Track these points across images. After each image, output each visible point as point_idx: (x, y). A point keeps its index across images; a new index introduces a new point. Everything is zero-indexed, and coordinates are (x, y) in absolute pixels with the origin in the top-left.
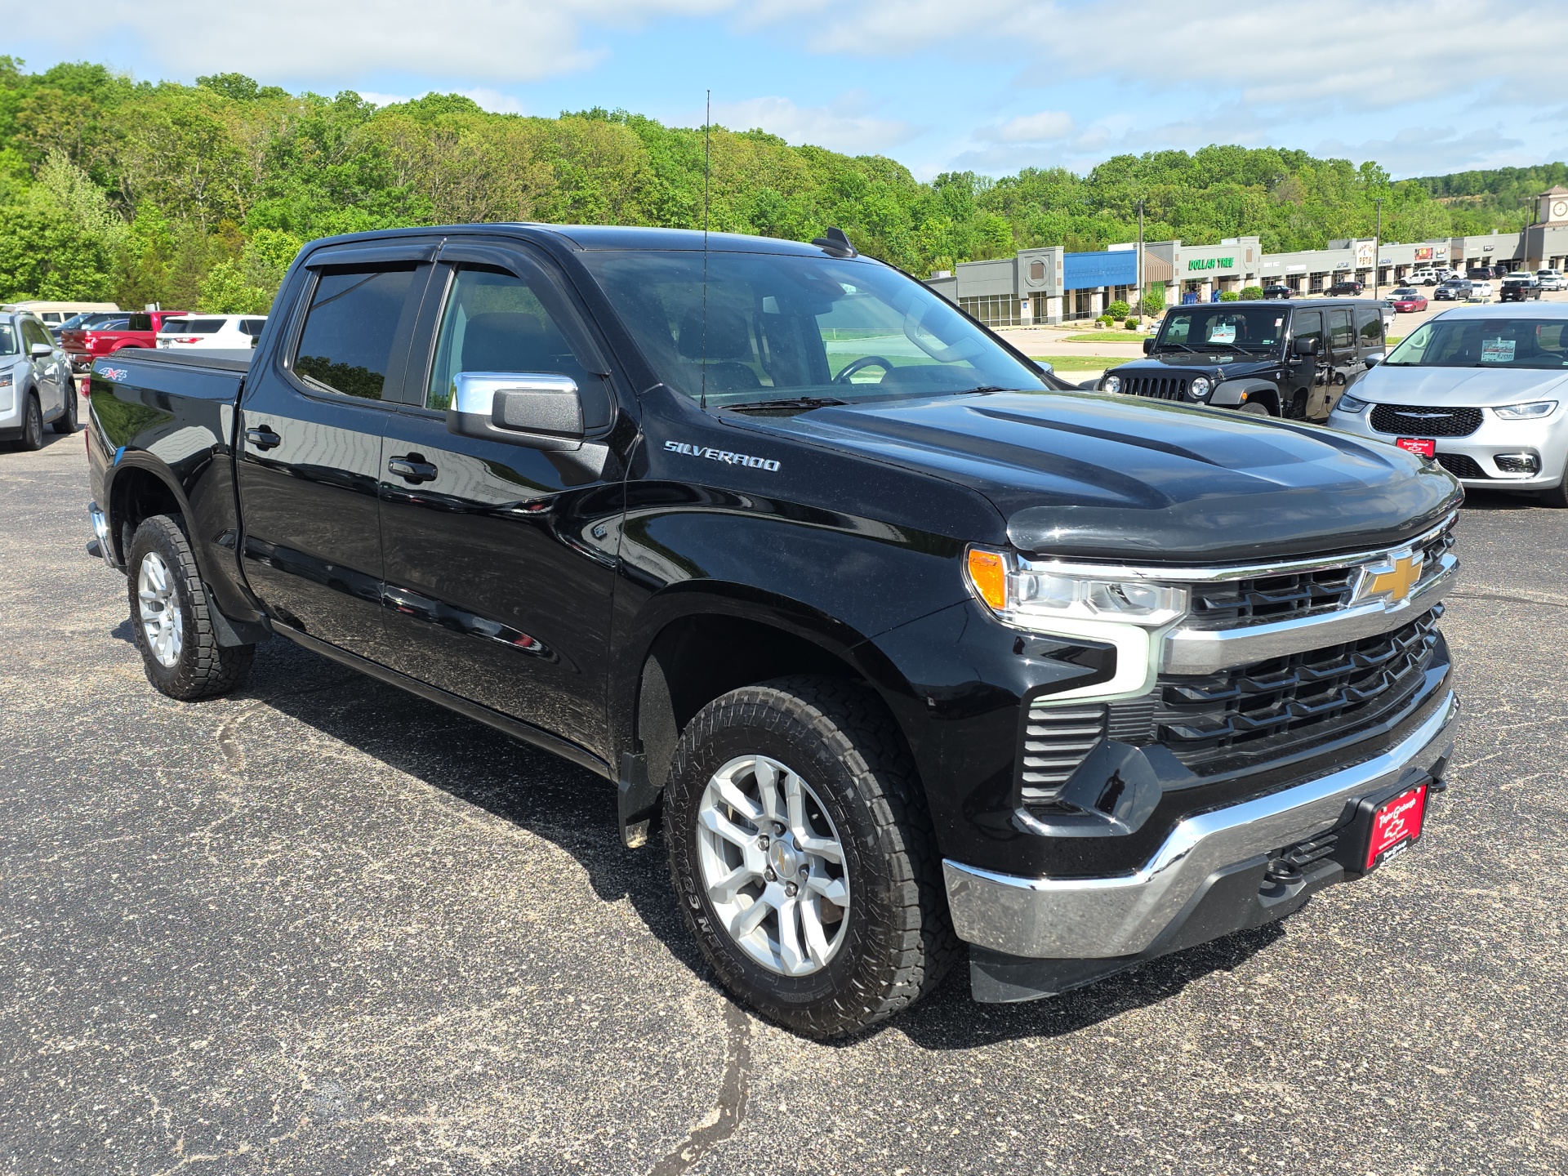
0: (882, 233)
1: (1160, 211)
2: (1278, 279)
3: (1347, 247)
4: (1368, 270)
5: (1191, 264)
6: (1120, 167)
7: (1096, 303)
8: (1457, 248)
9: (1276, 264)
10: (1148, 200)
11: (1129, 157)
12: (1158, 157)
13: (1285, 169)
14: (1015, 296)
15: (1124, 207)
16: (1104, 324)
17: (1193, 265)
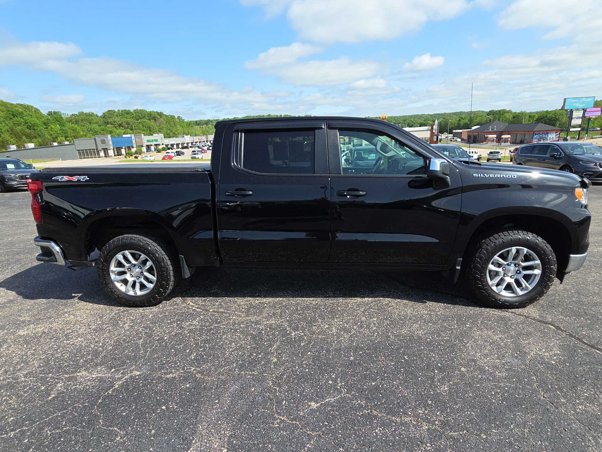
0: (34, 129)
1: (126, 126)
2: (168, 145)
3: (183, 137)
4: (189, 143)
5: (147, 141)
6: (111, 113)
7: (123, 151)
8: (207, 138)
9: (168, 141)
10: (122, 123)
11: (113, 110)
12: (122, 111)
13: (158, 117)
14: (97, 149)
15: (115, 125)
16: (128, 157)
17: (148, 141)
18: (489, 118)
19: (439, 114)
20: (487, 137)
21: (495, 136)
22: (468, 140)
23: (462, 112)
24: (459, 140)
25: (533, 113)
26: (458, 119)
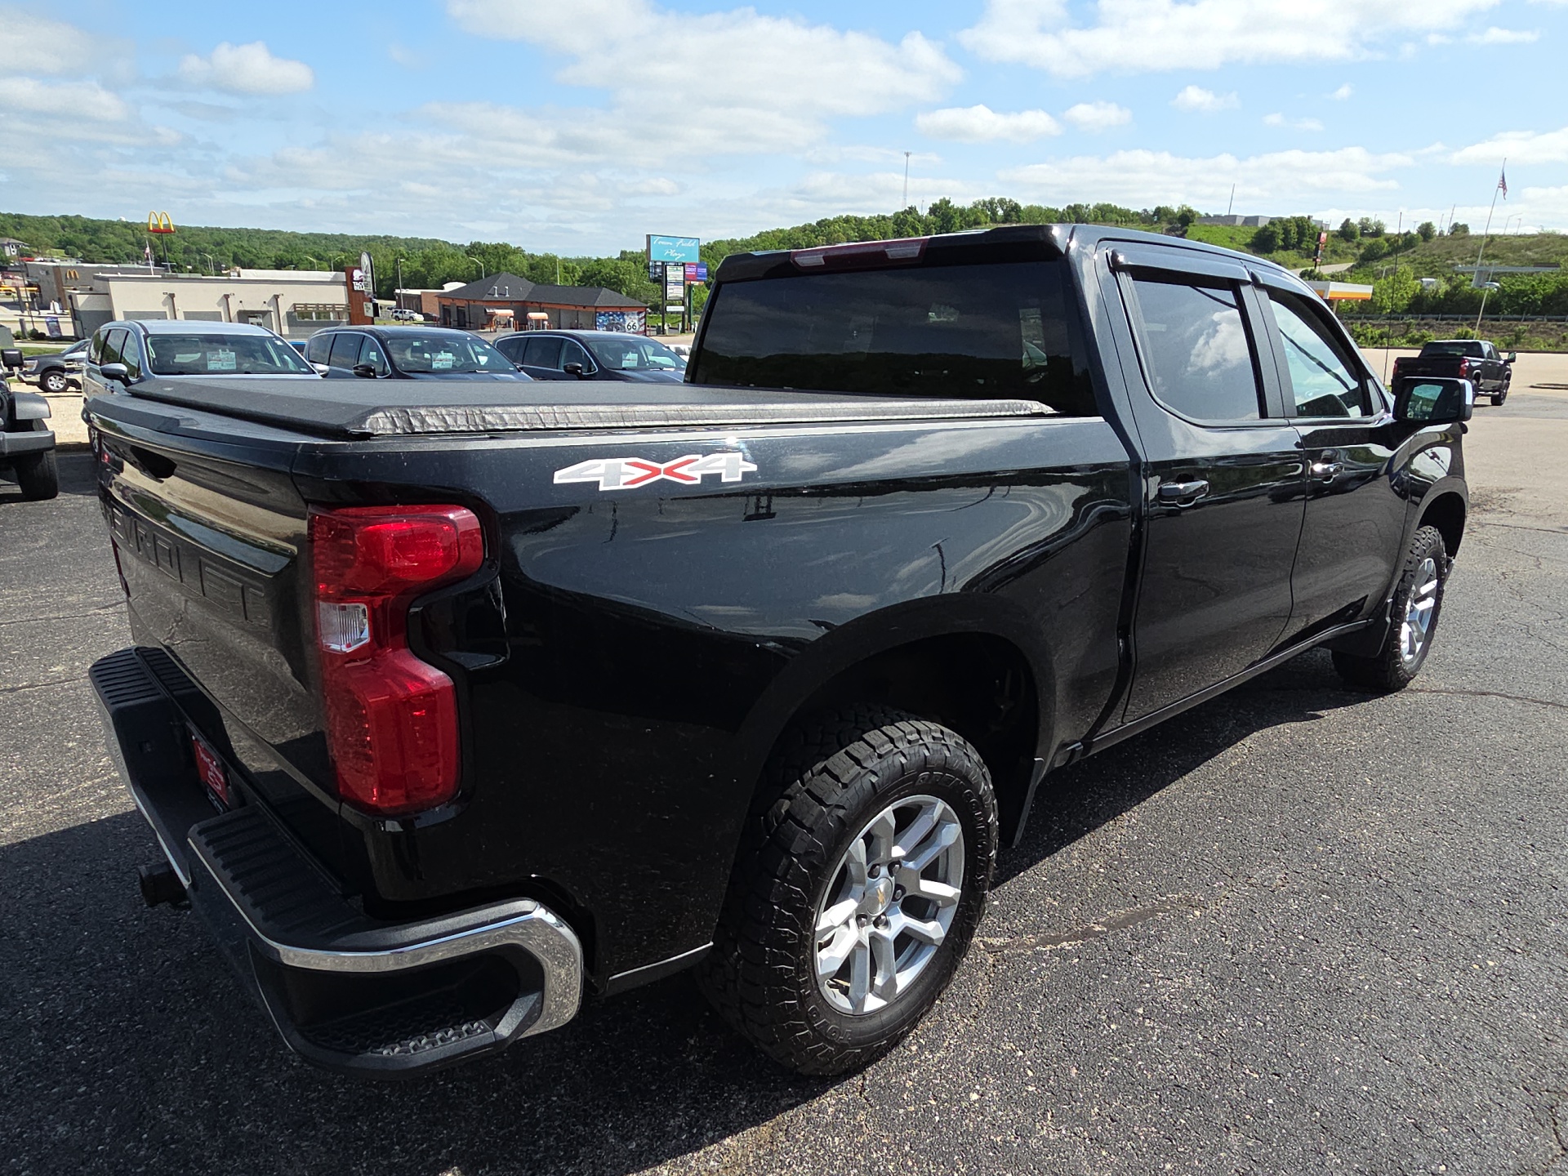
18: (474, 262)
19: (326, 237)
20: (492, 315)
21: (510, 312)
22: (445, 319)
23: (390, 237)
24: (419, 318)
25: (571, 261)
26: (391, 258)
